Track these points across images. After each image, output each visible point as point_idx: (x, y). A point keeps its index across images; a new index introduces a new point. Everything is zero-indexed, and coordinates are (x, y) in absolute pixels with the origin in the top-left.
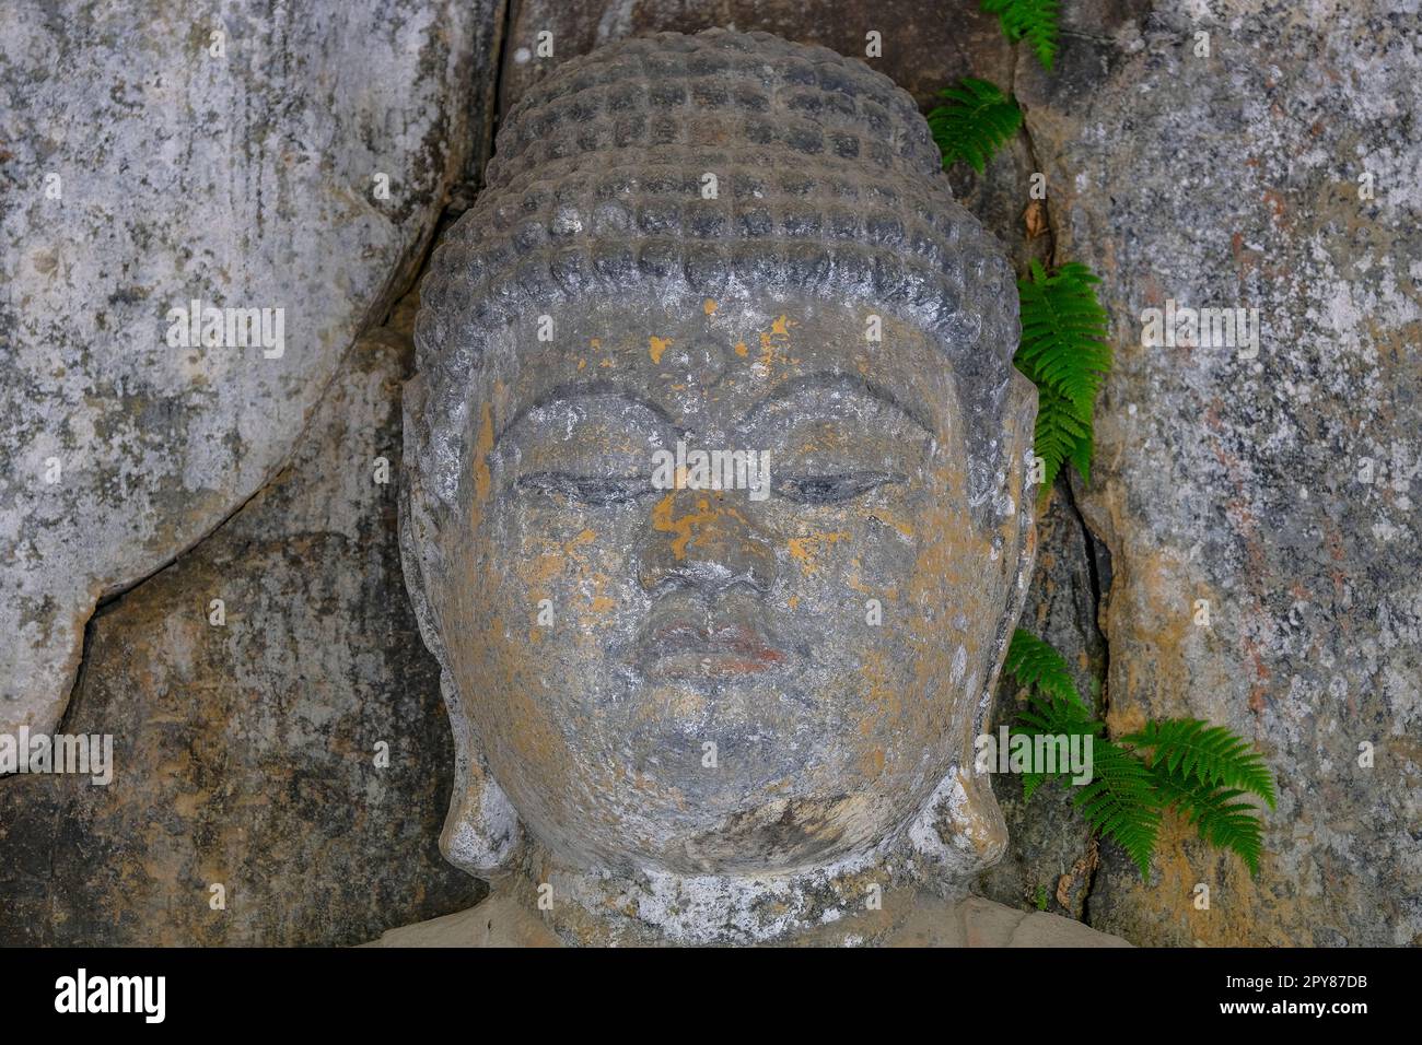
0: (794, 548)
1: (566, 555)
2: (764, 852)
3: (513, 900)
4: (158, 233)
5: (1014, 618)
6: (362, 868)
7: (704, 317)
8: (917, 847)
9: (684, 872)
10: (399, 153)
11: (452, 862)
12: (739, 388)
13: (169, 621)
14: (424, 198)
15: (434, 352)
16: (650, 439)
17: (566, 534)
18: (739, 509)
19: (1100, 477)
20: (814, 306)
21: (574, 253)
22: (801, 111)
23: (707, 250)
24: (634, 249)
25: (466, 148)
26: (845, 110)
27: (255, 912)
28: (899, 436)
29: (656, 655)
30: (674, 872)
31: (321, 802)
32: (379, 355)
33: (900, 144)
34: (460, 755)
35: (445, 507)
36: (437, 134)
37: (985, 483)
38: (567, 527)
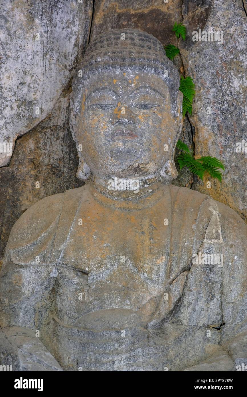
0: (140, 117)
1: (98, 119)
2: (134, 174)
3: (89, 185)
4: (28, 72)
5: (179, 135)
6: (63, 183)
7: (123, 76)
8: (162, 175)
9: (120, 178)
10: (70, 60)
11: (78, 178)
12: (130, 88)
13: (30, 141)
16: (114, 97)
18: (130, 110)
19: (193, 114)
20: (143, 74)
21: (100, 65)
22: (141, 41)
23: (124, 64)
24: (111, 64)
26: (149, 41)
27: (45, 191)
28: (159, 98)
29: (115, 136)
31: (56, 172)
32: (67, 95)
33: (159, 48)
34: (80, 159)
35: (77, 113)
36: (77, 57)
37: (174, 109)
38: (98, 114)
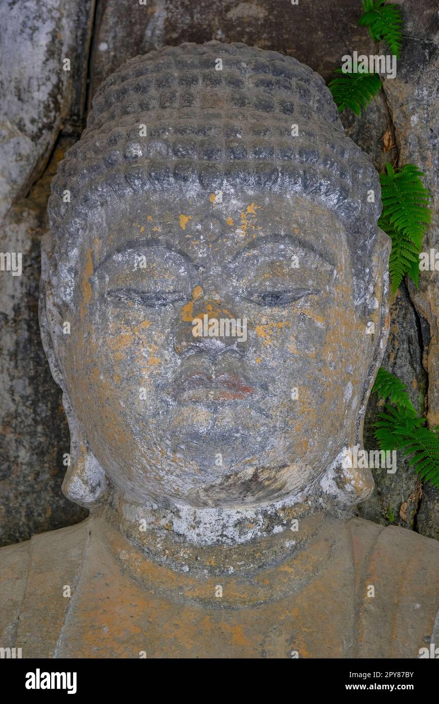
0: (259, 331)
1: (134, 334)
2: (242, 496)
3: (102, 519)
5: (378, 365)
6: (16, 498)
7: (210, 204)
8: (325, 491)
9: (198, 506)
10: (36, 102)
11: (69, 498)
12: (229, 243)
14: (49, 127)
15: (59, 220)
16: (180, 271)
17: (134, 323)
18: (229, 310)
19: (424, 283)
20: (270, 198)
21: (138, 168)
22: (262, 88)
23: (211, 167)
24: (171, 166)
25: (72, 98)
26: (286, 87)
28: (316, 268)
29: (184, 390)
30: (192, 505)
32: (25, 214)
33: (316, 105)
34: (74, 439)
35: (65, 305)
36: (56, 91)
37: (363, 292)
38: (135, 319)
